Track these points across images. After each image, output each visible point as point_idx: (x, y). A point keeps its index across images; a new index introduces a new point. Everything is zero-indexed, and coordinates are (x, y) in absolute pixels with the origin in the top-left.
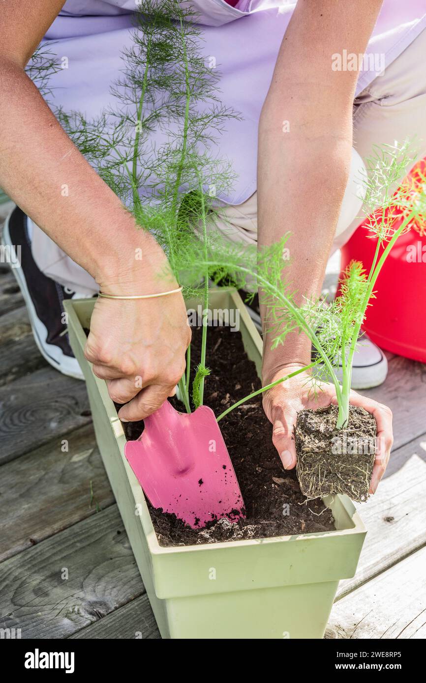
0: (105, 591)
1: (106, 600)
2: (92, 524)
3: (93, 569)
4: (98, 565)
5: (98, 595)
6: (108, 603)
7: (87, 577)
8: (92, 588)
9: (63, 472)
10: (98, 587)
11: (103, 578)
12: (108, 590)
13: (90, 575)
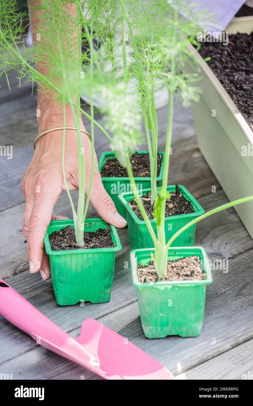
0: (220, 246)
1: (221, 252)
2: (209, 200)
3: (211, 231)
4: (214, 229)
5: (215, 249)
6: (223, 254)
7: (205, 236)
8: (210, 244)
9: (186, 165)
10: (215, 243)
11: (219, 238)
12: (223, 245)
13: (208, 235)
